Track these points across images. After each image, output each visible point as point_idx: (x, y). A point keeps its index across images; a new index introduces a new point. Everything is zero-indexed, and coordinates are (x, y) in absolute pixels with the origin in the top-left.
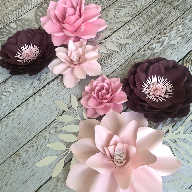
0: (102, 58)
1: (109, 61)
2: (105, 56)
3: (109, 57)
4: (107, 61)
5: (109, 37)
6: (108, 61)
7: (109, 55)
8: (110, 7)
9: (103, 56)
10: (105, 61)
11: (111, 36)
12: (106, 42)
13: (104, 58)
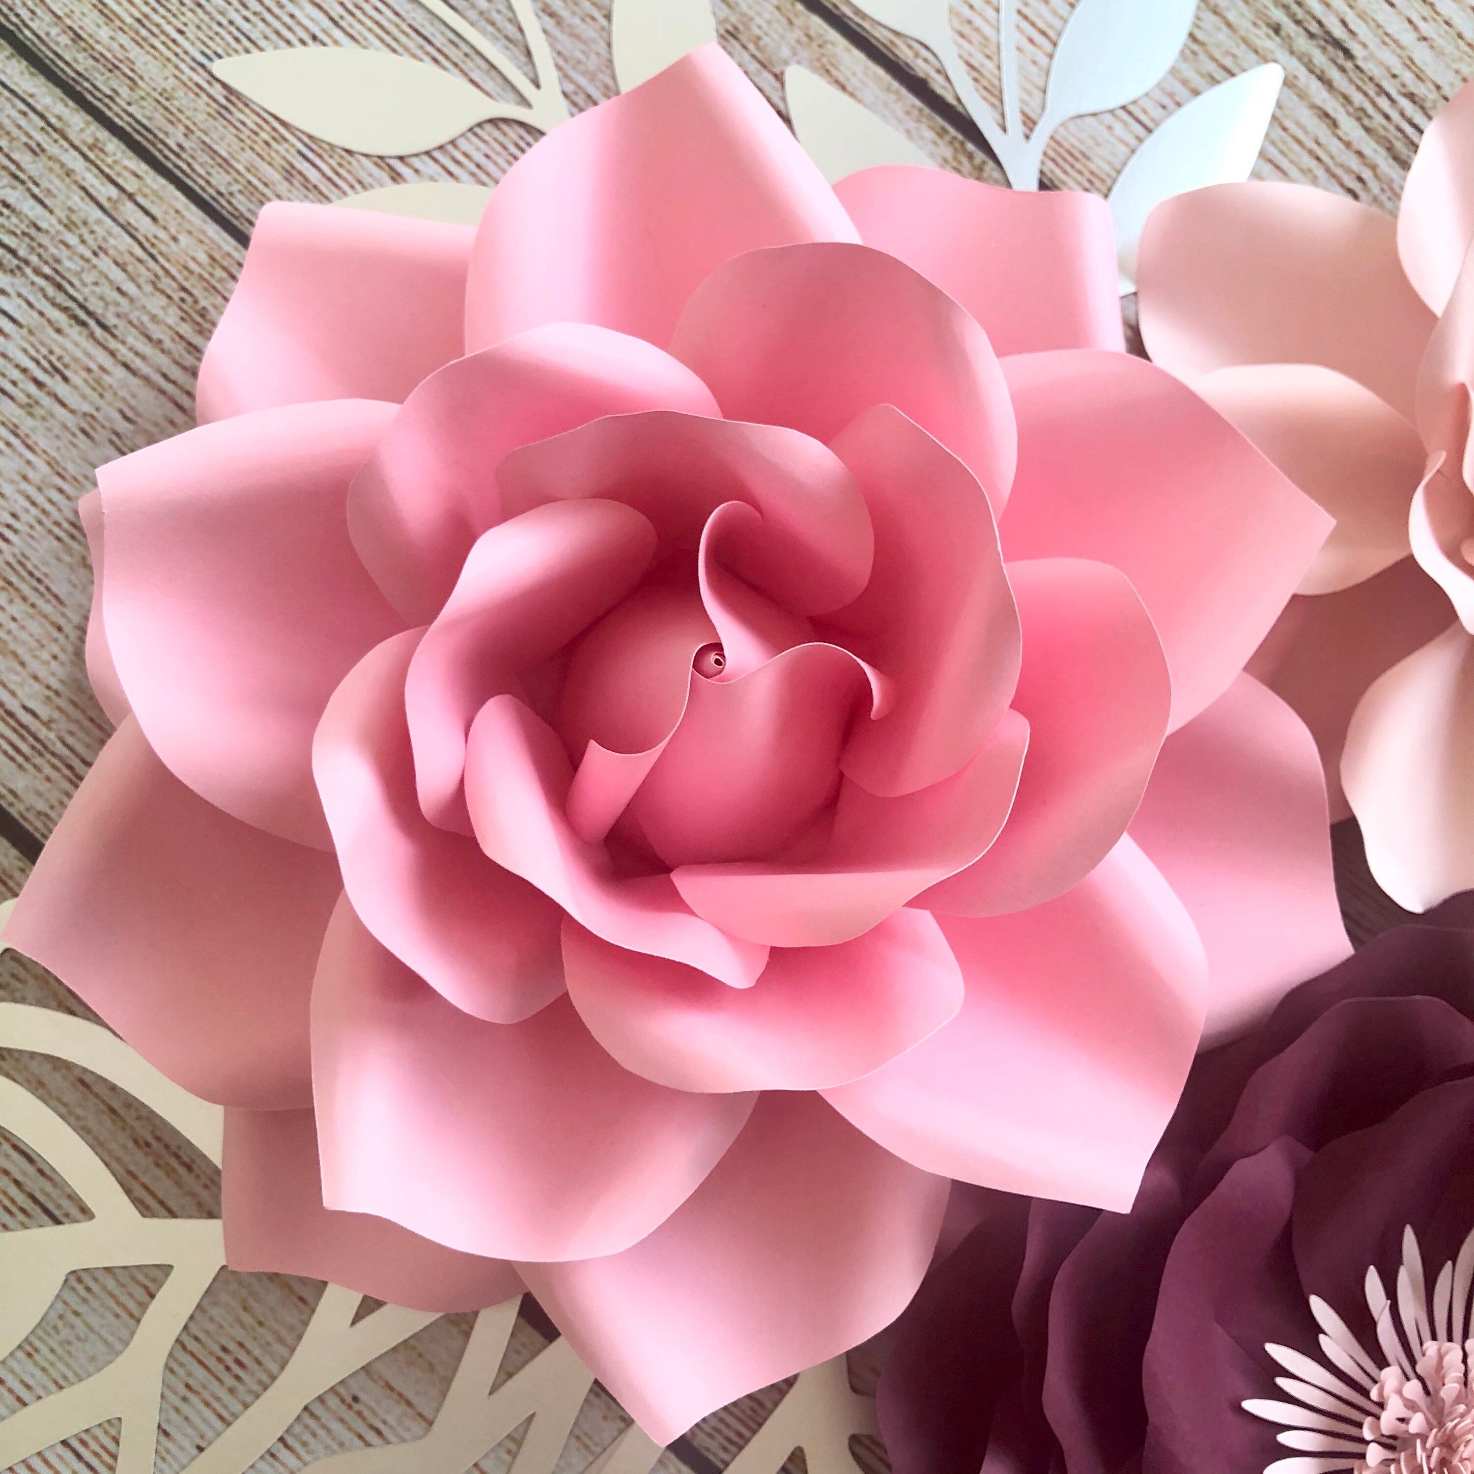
0: (1370, 147)
1: (1407, 37)
2: (1333, 106)
3: (1337, 44)
4: (1410, 63)
5: (922, 68)
6: (1421, 54)
7: (1302, 43)
8: (175, 137)
9: (1322, 131)
10: (1421, 90)
11: (905, 53)
12: (1030, 123)
13: (1360, 115)
